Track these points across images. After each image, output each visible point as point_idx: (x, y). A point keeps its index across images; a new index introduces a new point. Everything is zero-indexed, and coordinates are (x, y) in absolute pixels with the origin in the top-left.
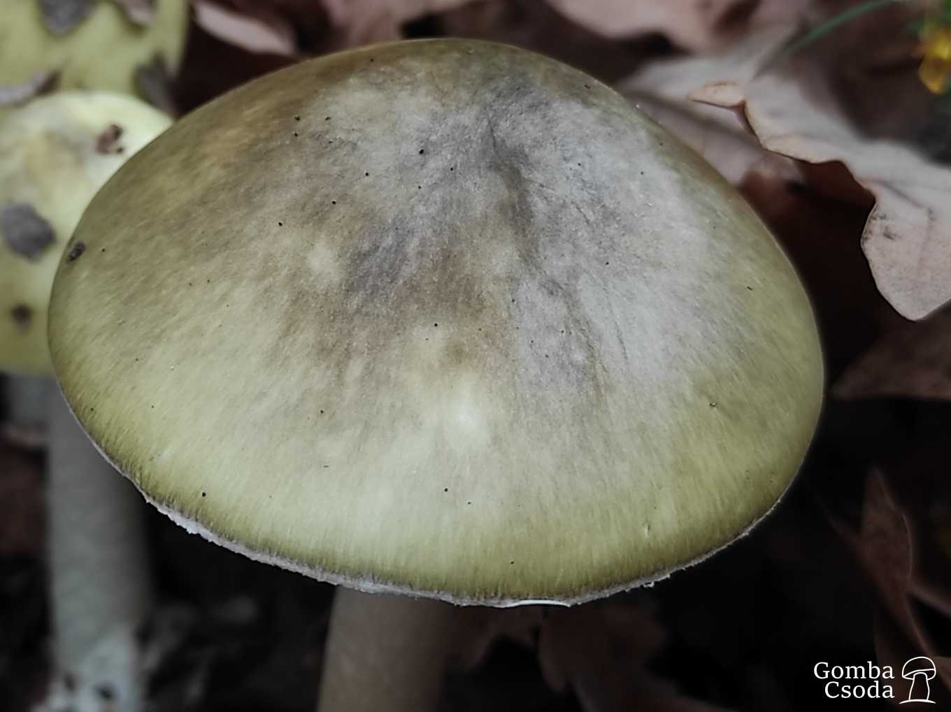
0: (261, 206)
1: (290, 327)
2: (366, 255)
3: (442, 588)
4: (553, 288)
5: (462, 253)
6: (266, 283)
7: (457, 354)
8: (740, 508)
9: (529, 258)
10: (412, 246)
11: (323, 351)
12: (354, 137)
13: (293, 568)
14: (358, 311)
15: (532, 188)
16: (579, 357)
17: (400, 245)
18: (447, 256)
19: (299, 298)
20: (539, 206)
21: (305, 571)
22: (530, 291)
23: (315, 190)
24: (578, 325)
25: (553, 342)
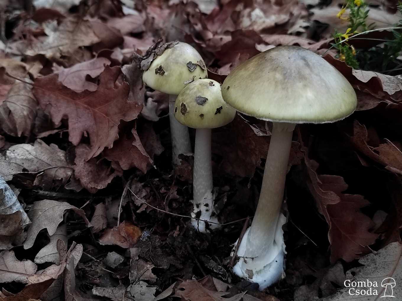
0: (264, 71)
1: (276, 86)
2: (286, 74)
3: (313, 121)
4: (317, 75)
5: (301, 71)
6: (269, 81)
7: (305, 86)
8: (352, 107)
9: (311, 71)
10: (293, 71)
11: (283, 89)
12: (277, 58)
13: (287, 122)
14: (287, 82)
15: (308, 61)
16: (324, 84)
17: (291, 71)
18: (299, 72)
19: (276, 82)
20: (310, 64)
21: (290, 122)
22: (313, 75)
23: (273, 67)
24: (322, 80)
25: (319, 82)
